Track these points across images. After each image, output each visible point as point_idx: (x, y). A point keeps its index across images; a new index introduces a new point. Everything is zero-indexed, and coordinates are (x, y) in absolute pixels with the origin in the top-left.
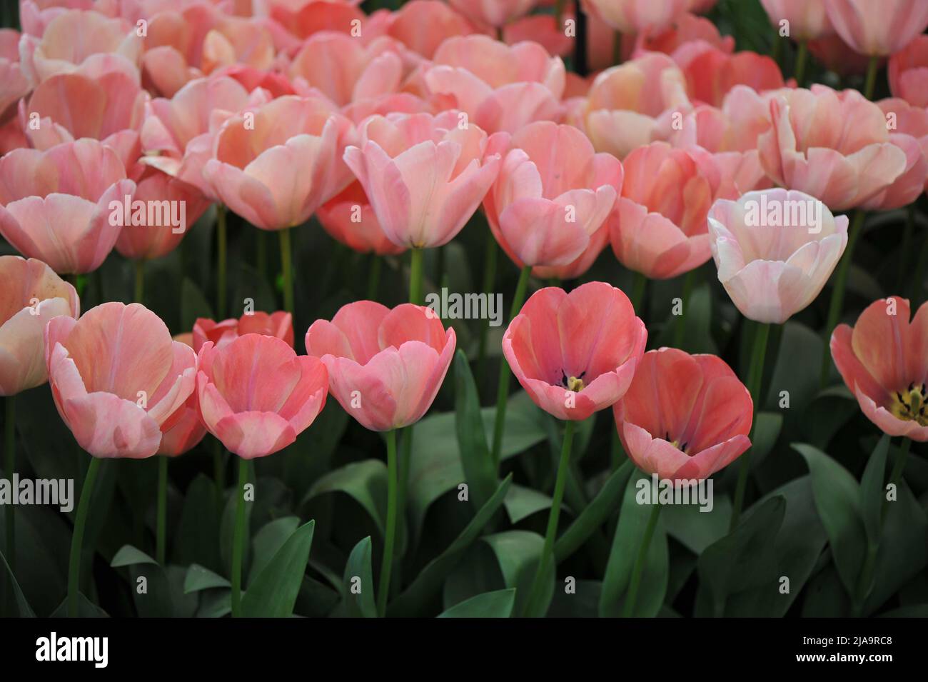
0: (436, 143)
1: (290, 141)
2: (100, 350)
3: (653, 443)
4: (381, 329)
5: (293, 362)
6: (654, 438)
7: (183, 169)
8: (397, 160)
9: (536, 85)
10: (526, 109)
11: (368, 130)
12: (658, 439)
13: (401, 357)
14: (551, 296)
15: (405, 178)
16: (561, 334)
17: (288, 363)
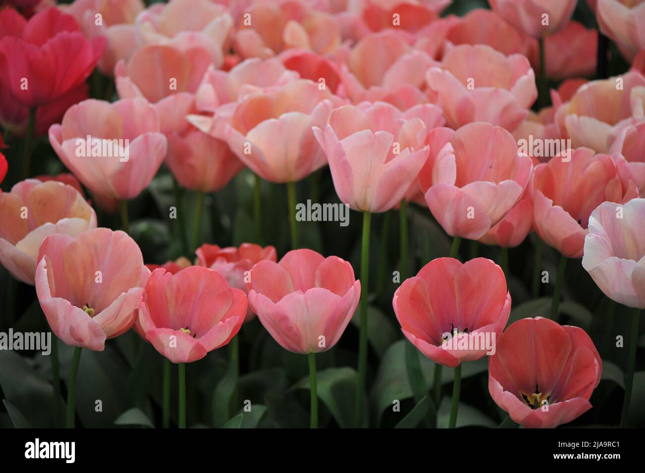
0: (373, 132)
1: (284, 116)
2: (92, 263)
3: (503, 394)
4: (318, 273)
5: (228, 292)
6: (504, 390)
7: (213, 128)
8: (343, 142)
9: (503, 91)
10: (494, 109)
11: (332, 116)
12: (507, 392)
13: (306, 300)
14: (449, 265)
15: (348, 157)
16: (457, 295)
17: (224, 292)
